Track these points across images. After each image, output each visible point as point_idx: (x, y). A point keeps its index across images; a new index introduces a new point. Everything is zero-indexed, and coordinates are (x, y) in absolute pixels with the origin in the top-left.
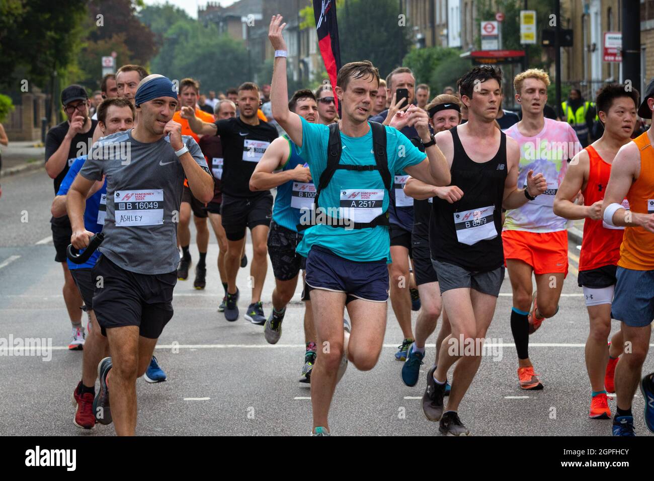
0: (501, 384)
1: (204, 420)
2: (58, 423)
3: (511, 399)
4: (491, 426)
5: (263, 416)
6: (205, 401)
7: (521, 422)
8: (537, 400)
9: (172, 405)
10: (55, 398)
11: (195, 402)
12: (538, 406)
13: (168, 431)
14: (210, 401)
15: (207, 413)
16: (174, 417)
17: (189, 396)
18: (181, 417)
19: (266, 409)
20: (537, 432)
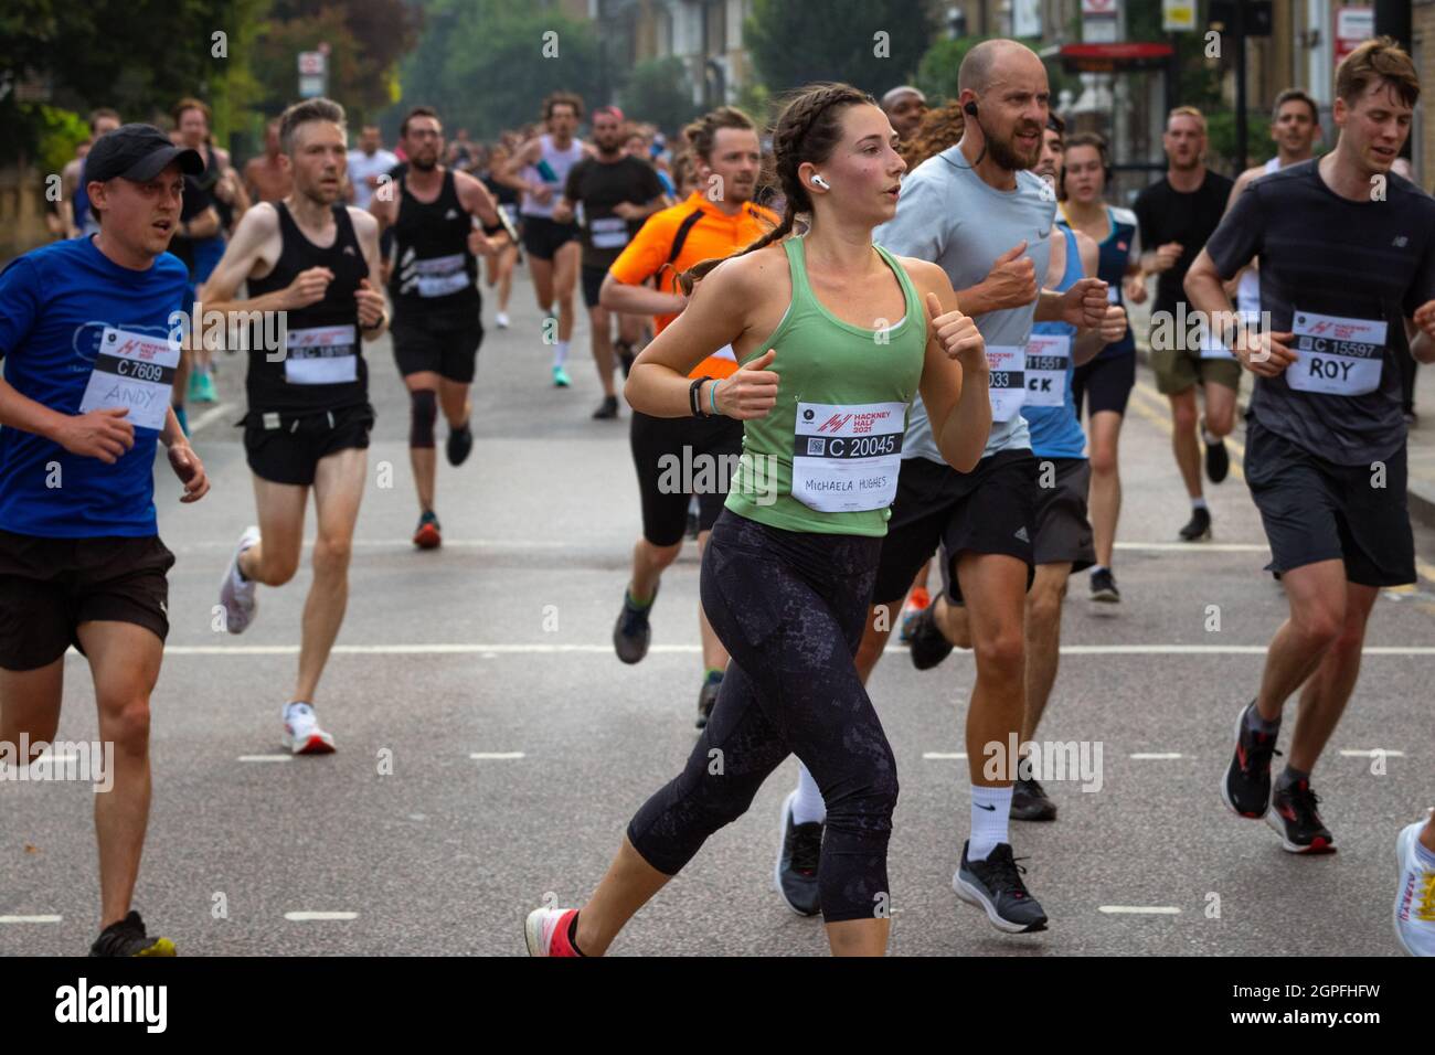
0: (1122, 729)
1: (513, 798)
2: (213, 803)
3: (1144, 760)
4: (1103, 814)
5: (633, 791)
6: (514, 760)
7: (1164, 808)
8: (1197, 761)
9: (447, 768)
10: (207, 753)
11: (494, 762)
12: (1199, 775)
13: (438, 821)
14: (524, 759)
15: (517, 786)
16: (450, 792)
17: (481, 750)
18: (467, 791)
19: (639, 776)
20: (1198, 827)
